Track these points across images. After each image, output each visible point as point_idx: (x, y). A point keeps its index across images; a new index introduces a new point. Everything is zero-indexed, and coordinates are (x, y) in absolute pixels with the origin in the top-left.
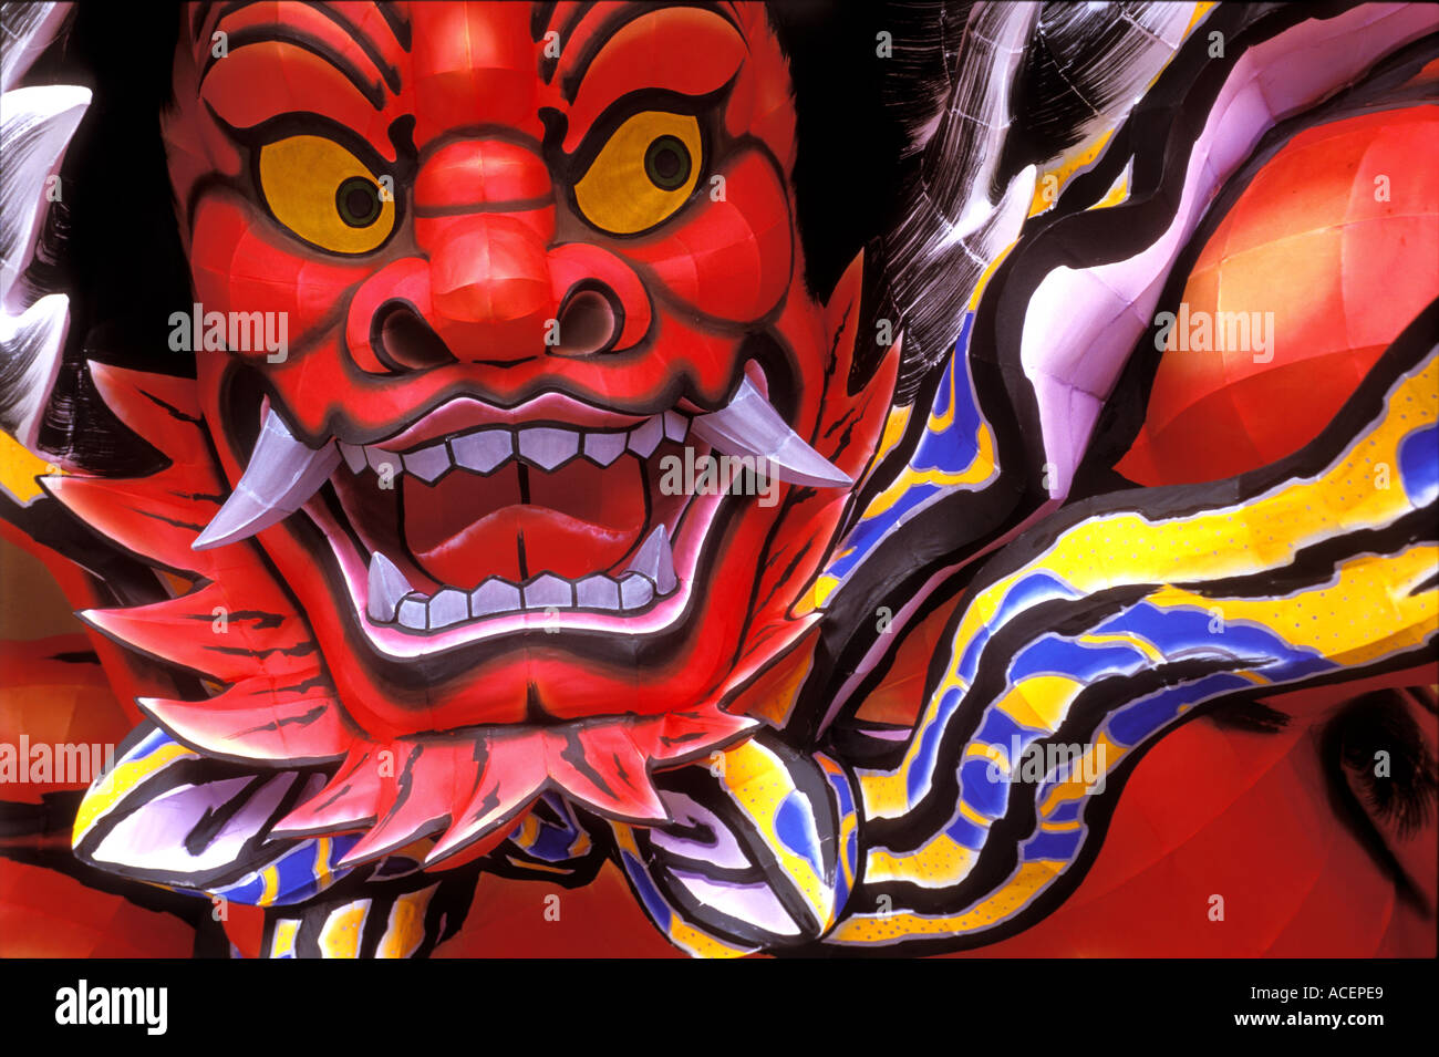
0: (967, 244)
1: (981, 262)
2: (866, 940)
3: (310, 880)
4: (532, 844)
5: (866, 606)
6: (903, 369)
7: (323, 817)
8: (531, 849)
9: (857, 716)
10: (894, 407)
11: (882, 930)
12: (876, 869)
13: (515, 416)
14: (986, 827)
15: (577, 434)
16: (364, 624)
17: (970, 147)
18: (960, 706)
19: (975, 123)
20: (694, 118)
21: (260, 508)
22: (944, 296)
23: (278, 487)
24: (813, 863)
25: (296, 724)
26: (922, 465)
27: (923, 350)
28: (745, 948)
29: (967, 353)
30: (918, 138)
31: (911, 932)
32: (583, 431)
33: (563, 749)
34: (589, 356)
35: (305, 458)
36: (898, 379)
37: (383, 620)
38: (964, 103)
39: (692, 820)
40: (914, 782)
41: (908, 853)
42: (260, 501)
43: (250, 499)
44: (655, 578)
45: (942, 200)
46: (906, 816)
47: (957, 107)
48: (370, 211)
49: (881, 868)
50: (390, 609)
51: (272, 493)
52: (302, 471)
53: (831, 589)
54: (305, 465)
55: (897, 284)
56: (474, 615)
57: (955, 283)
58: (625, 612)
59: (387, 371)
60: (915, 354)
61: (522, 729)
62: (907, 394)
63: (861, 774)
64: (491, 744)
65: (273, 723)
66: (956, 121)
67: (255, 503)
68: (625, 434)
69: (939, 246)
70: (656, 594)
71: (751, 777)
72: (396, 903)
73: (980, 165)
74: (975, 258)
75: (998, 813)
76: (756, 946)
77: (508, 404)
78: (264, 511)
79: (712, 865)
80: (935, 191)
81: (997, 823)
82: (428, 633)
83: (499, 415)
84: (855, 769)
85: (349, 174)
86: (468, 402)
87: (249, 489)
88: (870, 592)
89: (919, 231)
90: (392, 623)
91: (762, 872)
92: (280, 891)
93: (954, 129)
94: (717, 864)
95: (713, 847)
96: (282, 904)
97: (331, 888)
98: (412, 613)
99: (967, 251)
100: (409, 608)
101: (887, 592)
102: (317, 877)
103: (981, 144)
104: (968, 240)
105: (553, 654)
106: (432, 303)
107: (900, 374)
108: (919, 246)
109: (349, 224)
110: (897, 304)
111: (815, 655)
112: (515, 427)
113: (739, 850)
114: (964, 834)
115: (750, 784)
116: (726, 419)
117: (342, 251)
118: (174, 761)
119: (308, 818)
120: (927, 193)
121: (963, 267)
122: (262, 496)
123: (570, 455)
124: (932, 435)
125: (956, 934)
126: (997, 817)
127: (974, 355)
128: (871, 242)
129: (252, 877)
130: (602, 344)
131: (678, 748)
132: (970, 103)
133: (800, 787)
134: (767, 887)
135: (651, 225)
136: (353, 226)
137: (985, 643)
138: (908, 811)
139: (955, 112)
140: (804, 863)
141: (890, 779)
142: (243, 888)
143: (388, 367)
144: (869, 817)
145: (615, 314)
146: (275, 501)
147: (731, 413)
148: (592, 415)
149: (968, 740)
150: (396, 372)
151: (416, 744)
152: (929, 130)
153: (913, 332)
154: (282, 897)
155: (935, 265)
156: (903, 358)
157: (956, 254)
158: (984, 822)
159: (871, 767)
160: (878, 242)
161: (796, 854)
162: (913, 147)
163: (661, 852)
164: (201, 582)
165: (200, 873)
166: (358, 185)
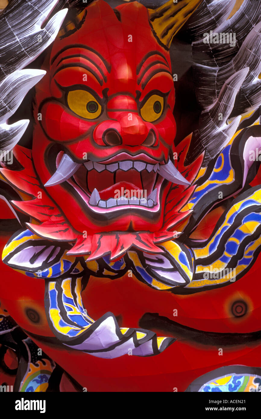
0: (223, 132)
1: (227, 136)
2: (195, 286)
3: (59, 272)
4: (113, 265)
5: (202, 209)
6: (204, 159)
7: (78, 251)
8: (112, 266)
9: (189, 238)
10: (202, 168)
11: (199, 284)
12: (198, 270)
13: (134, 158)
14: (230, 257)
15: (146, 164)
16: (89, 206)
17: (225, 111)
18: (228, 230)
19: (227, 106)
20: (163, 98)
21: (62, 177)
22: (217, 143)
23: (68, 172)
24: (188, 267)
25: (62, 232)
26: (212, 179)
27: (210, 155)
28: (171, 286)
29: (229, 154)
30: (207, 109)
31: (207, 284)
32: (147, 163)
33: (136, 237)
34: (149, 147)
35: (75, 166)
36: (203, 161)
37: (94, 205)
38: (225, 101)
39: (157, 258)
40: (211, 249)
41: (208, 266)
42: (63, 176)
43: (60, 175)
44: (154, 200)
45: (216, 122)
46: (208, 257)
47: (223, 101)
48: (95, 109)
49: (199, 270)
50: (97, 202)
51: (66, 174)
52: (73, 169)
53: (192, 206)
54: (74, 168)
55: (204, 140)
56: (118, 204)
57: (220, 140)
58: (149, 207)
59: (105, 145)
60: (208, 156)
61: (126, 232)
62: (205, 165)
63: (194, 249)
64: (120, 235)
65: (57, 231)
66: (222, 105)
67: (62, 176)
68: (153, 166)
69: (216, 132)
70: (154, 204)
71: (172, 248)
72: (77, 279)
73: (227, 115)
74: (225, 135)
75: (234, 254)
76: (174, 286)
77: (133, 155)
78: (63, 178)
79: (163, 268)
80: (215, 120)
81: (234, 256)
82: (106, 208)
83: (131, 157)
84: (192, 248)
85: (91, 100)
86: (125, 154)
87: (60, 173)
88: (203, 206)
89: (210, 129)
90: (97, 206)
91: (176, 269)
92: (52, 274)
93: (222, 106)
94: (164, 268)
95: (163, 264)
96: (53, 277)
97: (64, 274)
98: (102, 203)
99: (223, 133)
100: (101, 202)
101: (206, 207)
102: (61, 271)
103: (228, 110)
104: (224, 131)
105: (136, 215)
106: (121, 129)
107: (204, 160)
108: (210, 132)
109: (89, 112)
110: (203, 145)
111: (190, 219)
112: (134, 160)
113: (170, 264)
114: (224, 259)
115: (172, 249)
116: (167, 167)
117: (87, 118)
118: (28, 240)
119: (75, 251)
120: (213, 120)
121: (222, 137)
122: (63, 174)
123: (144, 169)
124: (215, 173)
125: (218, 284)
126: (234, 255)
127: (232, 154)
128: (195, 131)
129: (46, 270)
130: (152, 144)
131: (160, 239)
132: (227, 101)
133: (183, 250)
134: (178, 272)
135: (153, 121)
136: (90, 112)
137: (236, 215)
138: (209, 255)
139: (222, 103)
140: (186, 267)
141: (202, 250)
142: (44, 272)
143: (106, 144)
144: (196, 258)
145: (155, 138)
146: (66, 176)
147: (168, 165)
148: (150, 160)
149: (229, 237)
150: (107, 145)
151: (100, 235)
152: (211, 107)
153: (208, 151)
154: (53, 276)
155: (214, 136)
156: (204, 156)
157: (220, 134)
158: (230, 256)
159: (196, 247)
160: (198, 131)
161: (184, 265)
162: (205, 111)
163: (149, 265)
164: (34, 197)
165: (33, 268)
166: (93, 103)
